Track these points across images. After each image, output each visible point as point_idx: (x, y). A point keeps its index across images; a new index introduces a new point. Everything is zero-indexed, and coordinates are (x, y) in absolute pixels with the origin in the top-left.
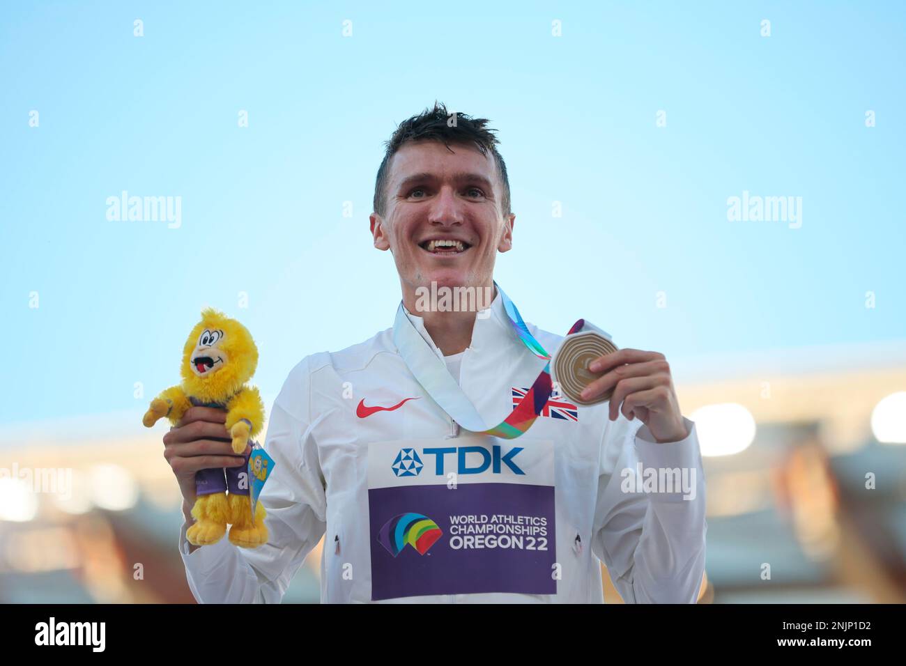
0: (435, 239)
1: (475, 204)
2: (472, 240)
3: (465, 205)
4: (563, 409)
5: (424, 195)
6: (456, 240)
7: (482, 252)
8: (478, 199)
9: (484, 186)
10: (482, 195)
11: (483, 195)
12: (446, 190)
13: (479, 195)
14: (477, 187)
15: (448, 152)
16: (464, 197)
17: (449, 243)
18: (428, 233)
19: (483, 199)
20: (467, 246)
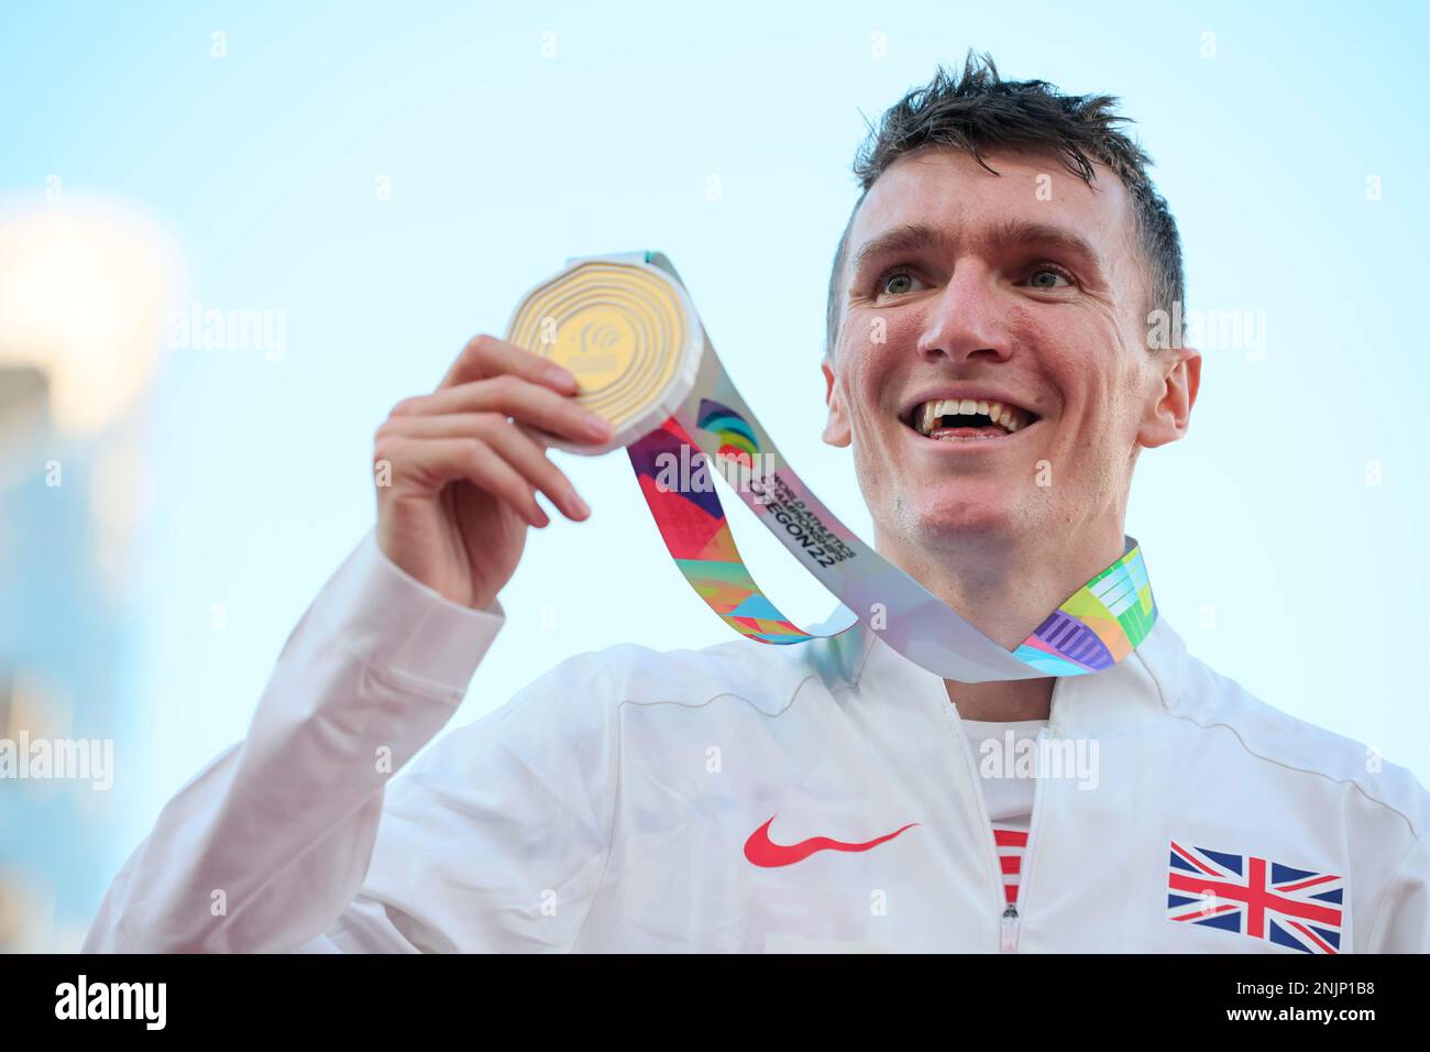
0: (936, 399)
1: (1049, 308)
2: (1039, 400)
3: (1018, 308)
4: (1304, 922)
5: (916, 284)
6: (992, 400)
7: (1071, 436)
8: (1053, 293)
9: (1077, 258)
10: (1071, 283)
11: (1074, 282)
12: (967, 269)
13: (1059, 281)
14: (1052, 262)
15: (980, 172)
16: (1019, 289)
17: (970, 408)
18: (920, 382)
19: (1072, 293)
20: (1026, 417)
